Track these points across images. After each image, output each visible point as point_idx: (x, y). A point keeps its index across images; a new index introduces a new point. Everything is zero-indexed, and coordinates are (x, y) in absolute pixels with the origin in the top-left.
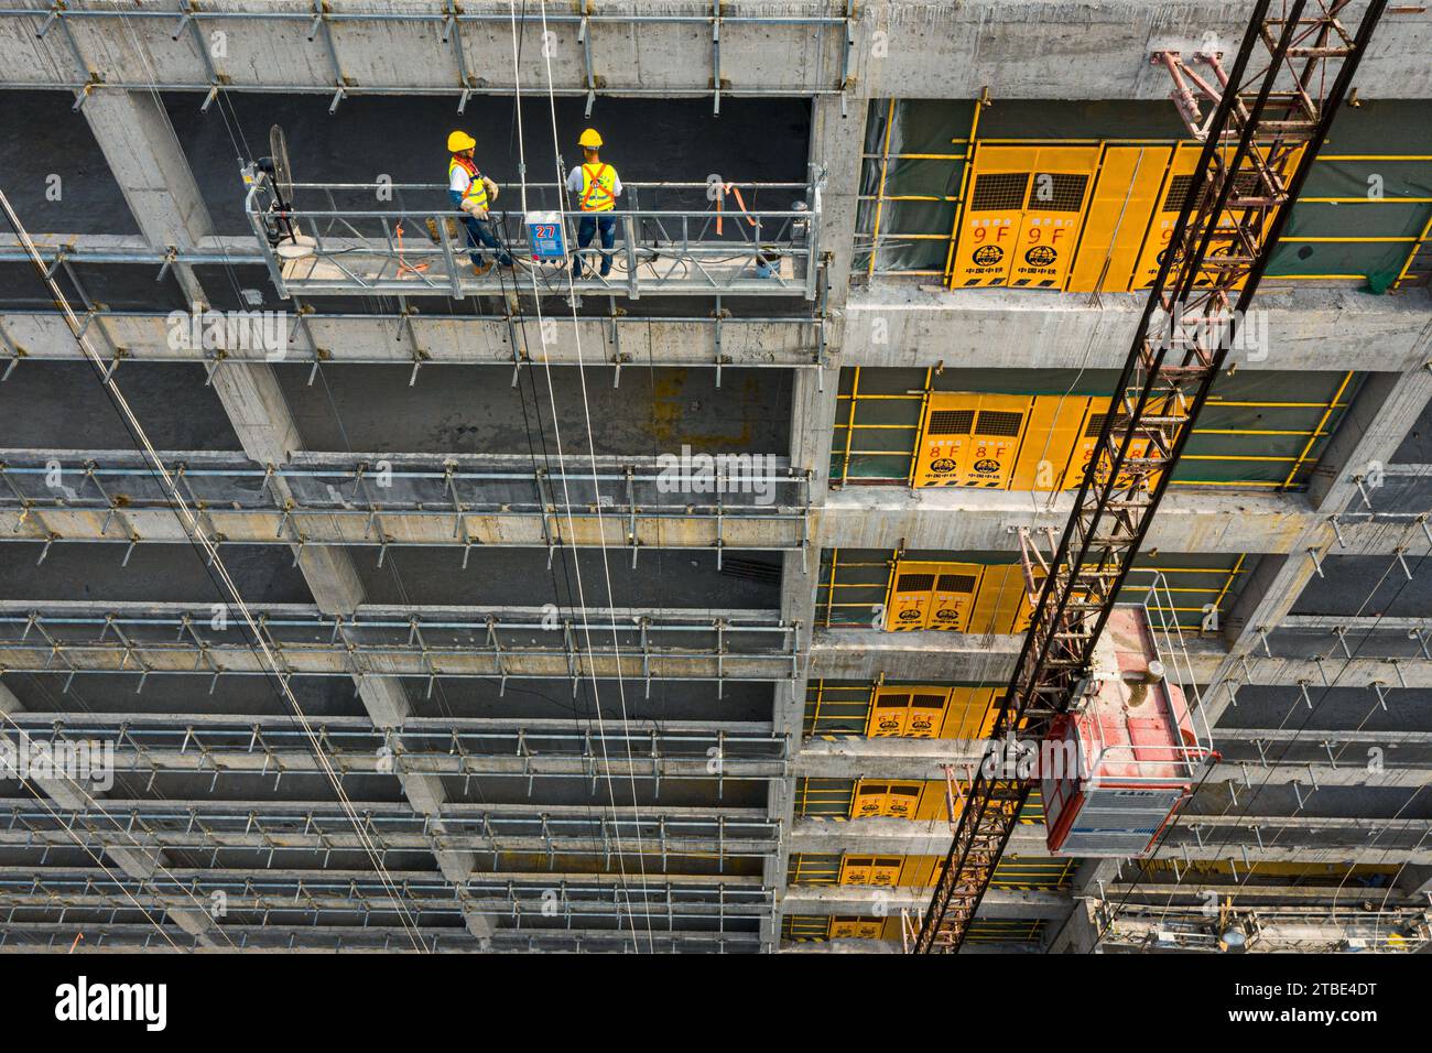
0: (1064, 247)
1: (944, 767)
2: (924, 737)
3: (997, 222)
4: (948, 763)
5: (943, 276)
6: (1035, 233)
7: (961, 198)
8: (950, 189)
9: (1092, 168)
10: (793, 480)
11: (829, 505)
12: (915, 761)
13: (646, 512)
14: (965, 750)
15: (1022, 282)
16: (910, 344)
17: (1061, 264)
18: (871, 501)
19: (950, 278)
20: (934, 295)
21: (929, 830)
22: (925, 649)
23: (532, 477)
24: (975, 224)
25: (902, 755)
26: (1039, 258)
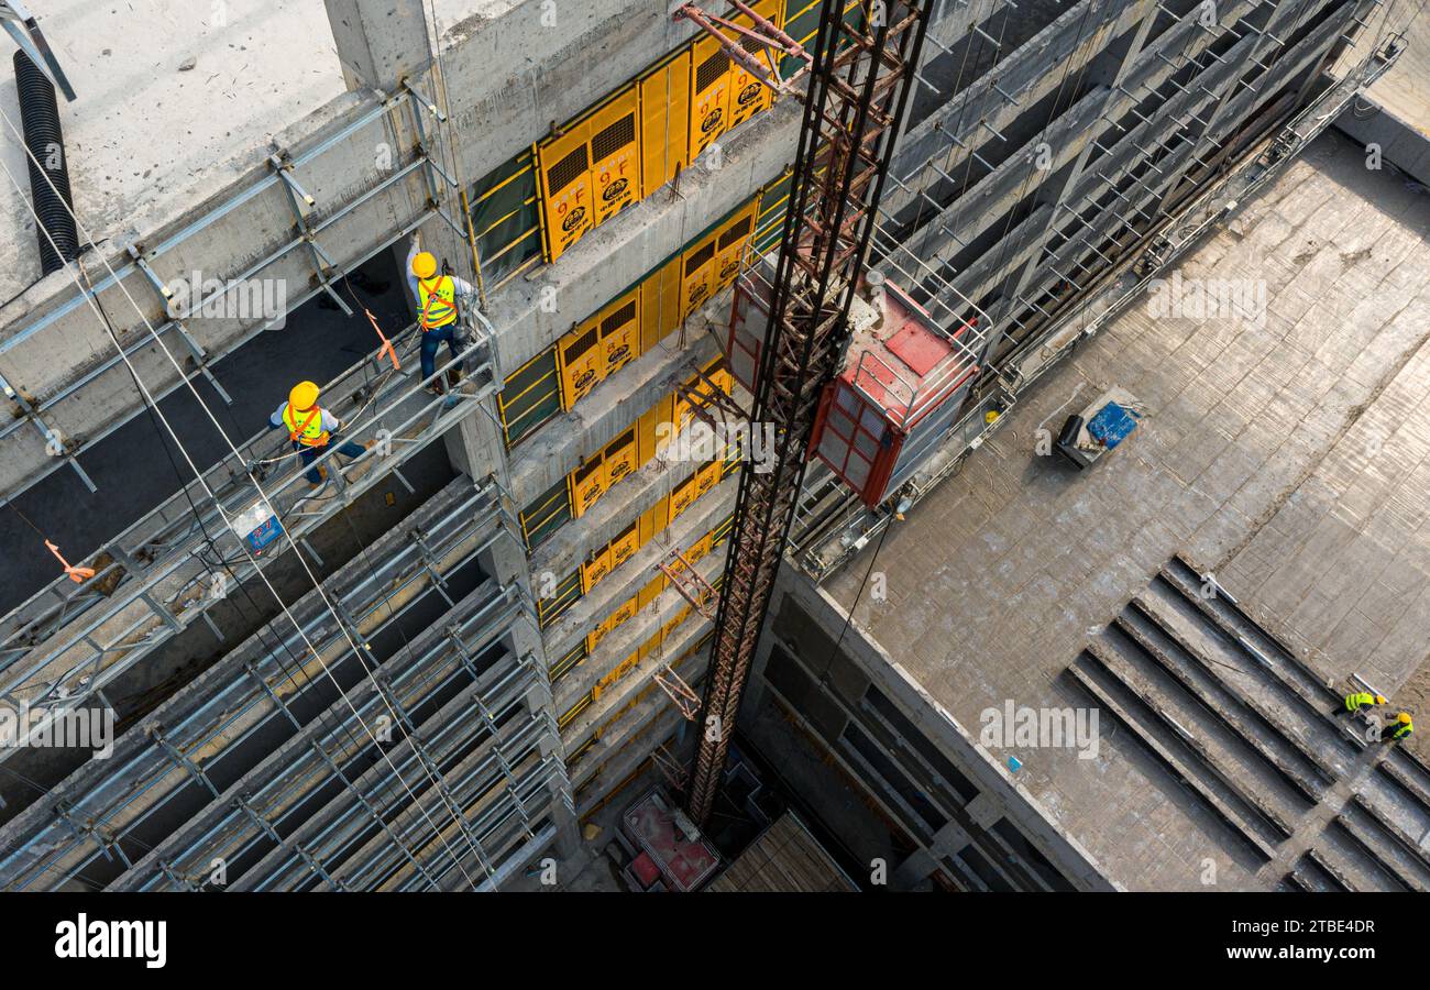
0: (631, 172)
1: (658, 567)
2: (628, 558)
3: (573, 193)
4: (659, 563)
5: (542, 258)
6: (605, 177)
7: (540, 196)
8: (528, 193)
9: (634, 105)
10: (483, 492)
11: (514, 482)
12: (633, 583)
13: (359, 612)
14: (667, 542)
15: (606, 217)
16: (544, 329)
17: (632, 185)
18: (542, 449)
19: (549, 256)
20: (544, 277)
21: (655, 611)
22: (617, 509)
23: (246, 676)
24: (556, 205)
25: (623, 586)
26: (613, 192)
